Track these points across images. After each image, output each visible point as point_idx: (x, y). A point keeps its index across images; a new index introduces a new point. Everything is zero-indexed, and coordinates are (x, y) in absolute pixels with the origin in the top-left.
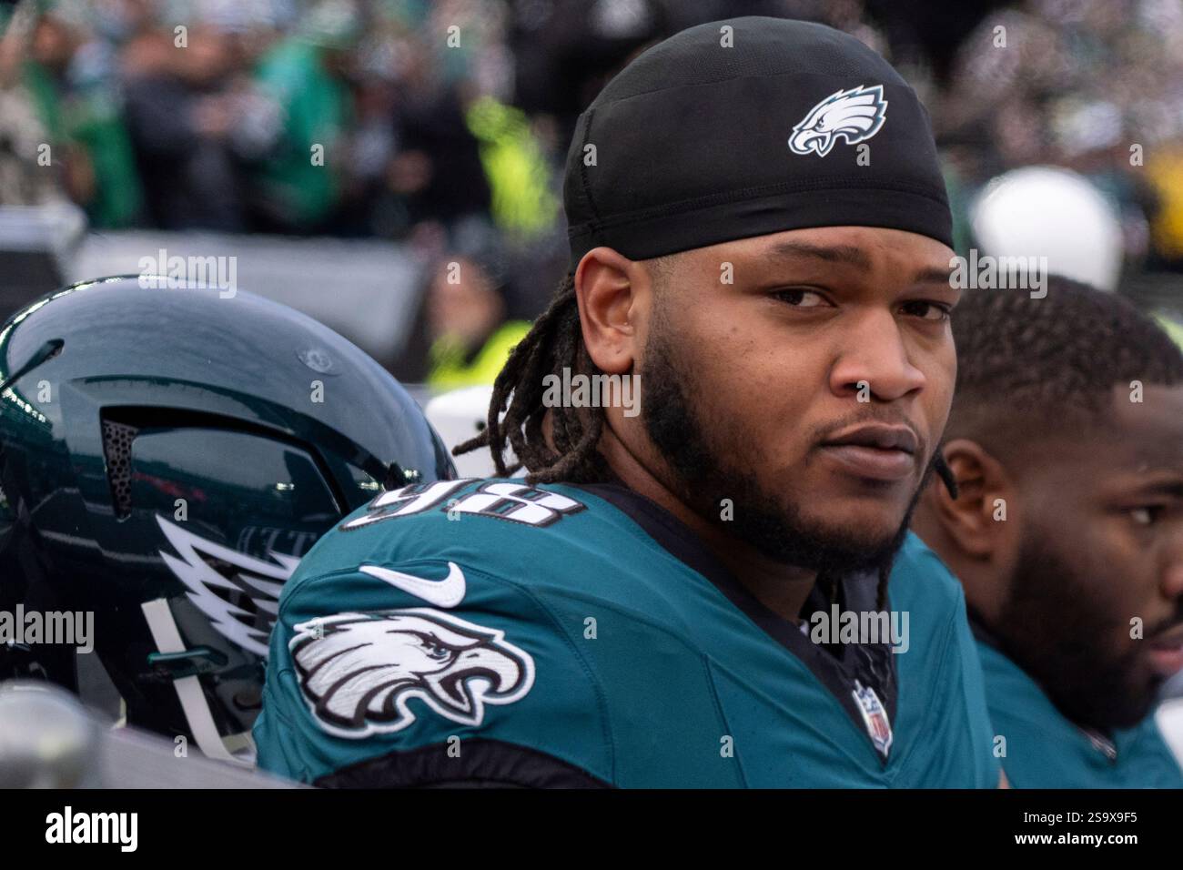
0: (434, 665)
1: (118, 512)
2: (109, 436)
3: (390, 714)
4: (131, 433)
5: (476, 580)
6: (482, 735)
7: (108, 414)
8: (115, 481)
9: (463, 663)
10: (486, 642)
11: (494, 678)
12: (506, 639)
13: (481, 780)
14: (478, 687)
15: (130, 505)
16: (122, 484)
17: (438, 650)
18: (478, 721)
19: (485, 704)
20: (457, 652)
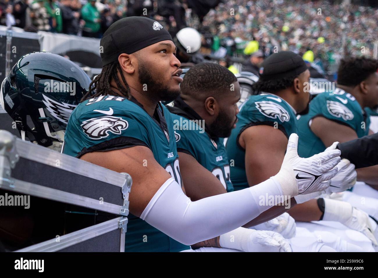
0: (111, 125)
1: (36, 93)
2: (36, 79)
3: (105, 134)
4: (39, 79)
5: (115, 110)
6: (121, 136)
7: (35, 75)
8: (36, 87)
9: (116, 124)
10: (119, 120)
11: (122, 126)
12: (122, 119)
13: (122, 143)
14: (120, 128)
15: (38, 91)
16: (37, 88)
17: (111, 122)
18: (120, 134)
19: (121, 130)
20: (114, 122)
